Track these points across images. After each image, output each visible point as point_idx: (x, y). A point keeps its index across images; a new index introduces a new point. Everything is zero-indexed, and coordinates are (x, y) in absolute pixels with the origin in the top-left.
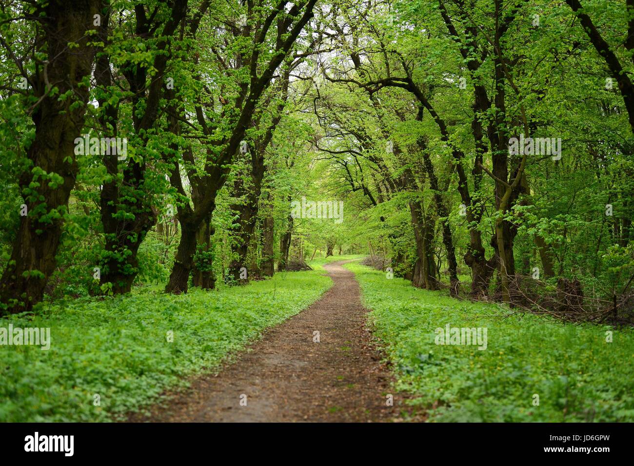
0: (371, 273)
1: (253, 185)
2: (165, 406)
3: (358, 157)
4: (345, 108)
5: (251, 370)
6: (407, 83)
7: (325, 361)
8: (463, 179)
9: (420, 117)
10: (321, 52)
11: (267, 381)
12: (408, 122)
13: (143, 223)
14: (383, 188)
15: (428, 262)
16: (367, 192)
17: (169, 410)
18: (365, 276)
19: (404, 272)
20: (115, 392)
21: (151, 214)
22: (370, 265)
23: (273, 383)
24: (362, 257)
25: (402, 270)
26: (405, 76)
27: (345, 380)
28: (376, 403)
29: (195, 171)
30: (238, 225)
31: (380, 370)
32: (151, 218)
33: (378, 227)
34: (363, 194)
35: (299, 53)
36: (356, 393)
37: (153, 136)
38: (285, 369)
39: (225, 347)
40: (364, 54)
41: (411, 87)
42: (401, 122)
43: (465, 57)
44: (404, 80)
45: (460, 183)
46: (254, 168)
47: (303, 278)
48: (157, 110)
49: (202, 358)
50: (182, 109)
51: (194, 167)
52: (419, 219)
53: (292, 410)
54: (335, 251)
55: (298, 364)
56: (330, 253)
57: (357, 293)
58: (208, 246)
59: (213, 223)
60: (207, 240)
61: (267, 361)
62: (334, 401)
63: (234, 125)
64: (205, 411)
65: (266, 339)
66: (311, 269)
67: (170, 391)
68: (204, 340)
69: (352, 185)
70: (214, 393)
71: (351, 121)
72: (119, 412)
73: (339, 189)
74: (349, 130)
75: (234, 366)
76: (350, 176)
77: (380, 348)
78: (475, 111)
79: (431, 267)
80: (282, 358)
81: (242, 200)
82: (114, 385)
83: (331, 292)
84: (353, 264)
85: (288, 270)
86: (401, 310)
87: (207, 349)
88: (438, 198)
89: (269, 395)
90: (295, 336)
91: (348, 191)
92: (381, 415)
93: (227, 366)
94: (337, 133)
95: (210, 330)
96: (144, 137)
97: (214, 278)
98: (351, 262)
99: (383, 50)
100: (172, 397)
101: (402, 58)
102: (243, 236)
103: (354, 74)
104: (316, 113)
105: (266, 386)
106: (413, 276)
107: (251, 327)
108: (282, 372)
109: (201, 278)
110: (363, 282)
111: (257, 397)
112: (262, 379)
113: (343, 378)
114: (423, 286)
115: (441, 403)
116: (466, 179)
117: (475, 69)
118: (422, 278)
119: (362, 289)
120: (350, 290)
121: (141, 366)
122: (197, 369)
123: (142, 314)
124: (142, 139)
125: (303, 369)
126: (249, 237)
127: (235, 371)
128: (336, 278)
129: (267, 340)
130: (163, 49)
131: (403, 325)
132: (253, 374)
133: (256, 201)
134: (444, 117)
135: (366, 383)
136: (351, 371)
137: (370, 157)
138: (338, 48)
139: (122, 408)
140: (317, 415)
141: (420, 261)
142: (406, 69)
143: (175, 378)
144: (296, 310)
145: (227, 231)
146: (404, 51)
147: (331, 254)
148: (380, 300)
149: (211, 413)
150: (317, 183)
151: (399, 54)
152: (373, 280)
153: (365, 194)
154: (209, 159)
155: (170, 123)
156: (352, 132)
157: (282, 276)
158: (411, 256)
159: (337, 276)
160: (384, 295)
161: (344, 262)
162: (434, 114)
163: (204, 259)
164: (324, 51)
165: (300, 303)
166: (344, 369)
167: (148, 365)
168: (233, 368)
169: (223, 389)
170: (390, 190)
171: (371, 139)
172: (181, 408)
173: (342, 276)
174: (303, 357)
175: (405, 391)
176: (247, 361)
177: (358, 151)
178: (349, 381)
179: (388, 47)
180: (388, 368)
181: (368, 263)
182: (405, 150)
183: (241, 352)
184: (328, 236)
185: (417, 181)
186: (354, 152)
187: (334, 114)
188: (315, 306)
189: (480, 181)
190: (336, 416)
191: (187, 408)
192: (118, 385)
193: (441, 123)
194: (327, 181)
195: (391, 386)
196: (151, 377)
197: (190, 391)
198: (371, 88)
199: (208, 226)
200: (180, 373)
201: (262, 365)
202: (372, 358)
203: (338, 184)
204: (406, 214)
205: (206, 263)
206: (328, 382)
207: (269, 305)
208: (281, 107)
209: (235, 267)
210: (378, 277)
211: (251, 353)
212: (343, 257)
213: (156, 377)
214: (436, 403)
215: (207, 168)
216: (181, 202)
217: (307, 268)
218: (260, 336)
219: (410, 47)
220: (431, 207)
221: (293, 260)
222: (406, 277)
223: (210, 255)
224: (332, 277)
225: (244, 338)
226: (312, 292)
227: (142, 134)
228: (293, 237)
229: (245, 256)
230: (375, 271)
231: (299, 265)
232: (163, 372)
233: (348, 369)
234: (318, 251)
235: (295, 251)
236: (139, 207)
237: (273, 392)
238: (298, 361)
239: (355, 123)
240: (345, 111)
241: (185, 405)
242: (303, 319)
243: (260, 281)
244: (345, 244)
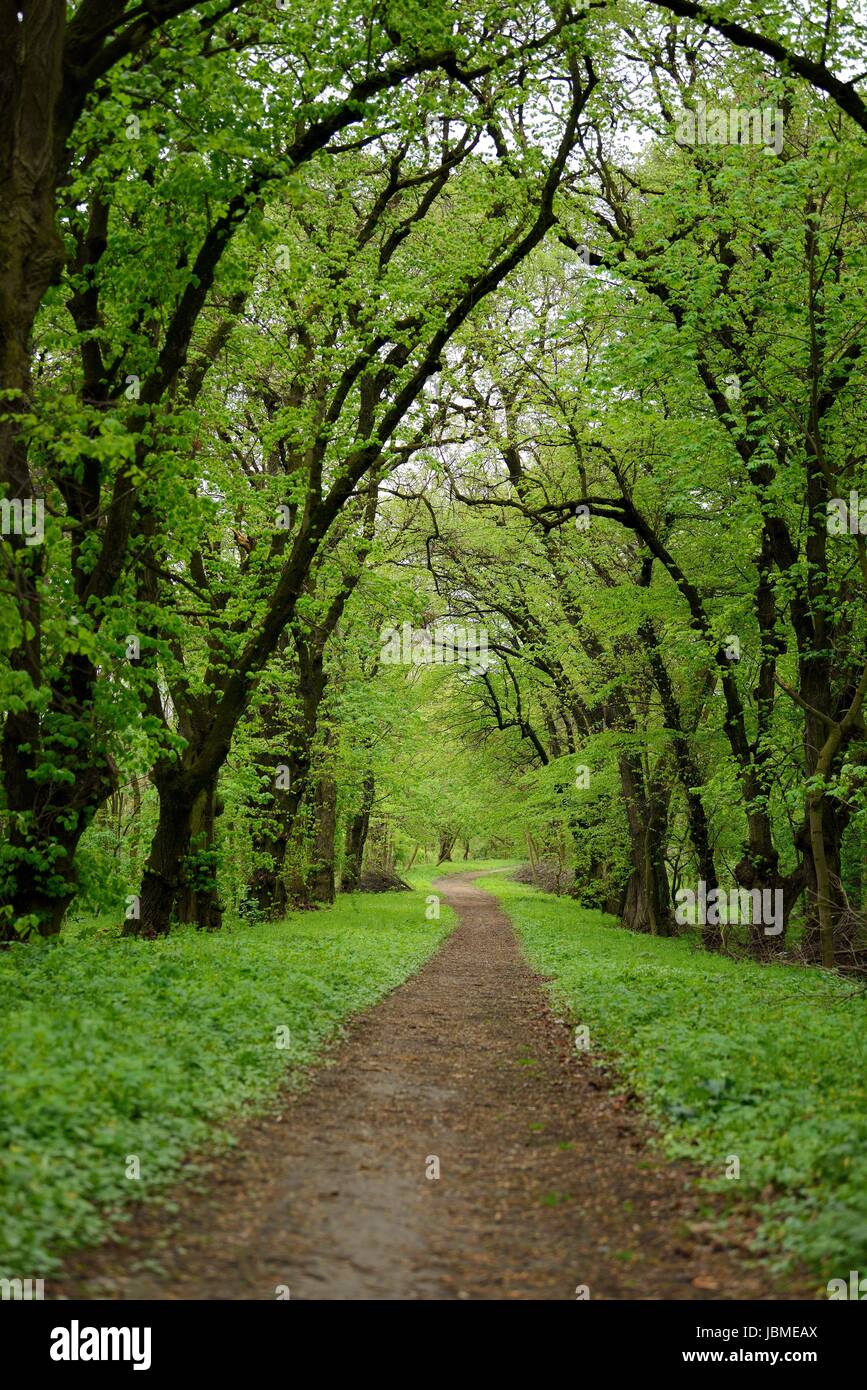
0: (533, 899)
1: (301, 714)
2: (200, 1189)
3: (511, 658)
4: (485, 559)
5: (344, 1108)
6: (621, 510)
7: (491, 1089)
8: (734, 708)
9: (646, 579)
10: (445, 442)
11: (384, 1132)
12: (620, 590)
13: (89, 790)
14: (560, 726)
15: (655, 878)
16: (527, 731)
17: (211, 1196)
18: (521, 904)
19: (603, 898)
20: (94, 1157)
21: (108, 771)
22: (530, 883)
23: (399, 1136)
24: (513, 866)
25: (599, 893)
26: (618, 494)
27: (547, 1132)
28: (633, 1186)
29: (184, 684)
30: (269, 795)
31: (617, 1112)
32: (105, 781)
33: (551, 805)
34: (519, 735)
35: (399, 444)
36: (583, 1161)
37: (114, 610)
38: (413, 1106)
39: (280, 1058)
40: (529, 449)
41: (629, 516)
42: (608, 590)
43: (746, 457)
44: (615, 503)
45: (729, 717)
46: (304, 678)
47: (396, 908)
48: (124, 557)
49: (241, 1080)
50: (164, 556)
51: (185, 675)
52: (638, 790)
53: (461, 1198)
54: (457, 851)
55: (439, 1095)
56: (445, 856)
57: (510, 941)
58: (209, 839)
59: (220, 791)
60: (208, 826)
61: (370, 1088)
62: (543, 1179)
63: (270, 590)
64: (285, 1200)
65: (354, 1039)
66: (408, 888)
67: (199, 1153)
68: (237, 1040)
69: (498, 714)
70: (289, 1159)
71: (498, 585)
72: (112, 1202)
73: (470, 725)
74: (494, 603)
75: (308, 1099)
76: (494, 698)
77: (601, 1063)
78: (761, 569)
79: (661, 889)
80: (402, 1082)
81: (278, 744)
82: (89, 1141)
83: (458, 938)
84: (495, 878)
85: (363, 889)
86: (620, 979)
87: (249, 1060)
88: (681, 747)
89: (401, 1165)
90: (412, 1032)
91: (487, 729)
92: (655, 1213)
93: (295, 1098)
94: (467, 610)
95: (244, 1018)
96: (96, 613)
97: (221, 906)
98: (489, 876)
99: (575, 441)
100: (210, 1167)
101: (612, 458)
102: (278, 818)
103: (507, 491)
104: (430, 567)
105: (387, 1143)
106: (622, 907)
107: (320, 1013)
108: (410, 1112)
109: (193, 905)
110: (518, 916)
111: (378, 1168)
112: (373, 1126)
113: (543, 1127)
114: (644, 928)
115: (779, 1188)
116: (740, 708)
117: (766, 483)
118: (641, 911)
119: (518, 932)
120: (494, 934)
121: (134, 1100)
122: (238, 1104)
123: (98, 981)
124: (93, 617)
125: (452, 1107)
126: (292, 822)
127: (313, 1110)
128: (461, 906)
129: (357, 1040)
130: (140, 430)
131: (642, 1012)
132: (351, 1117)
133: (306, 746)
134: (697, 581)
135: (593, 1139)
136: (554, 1112)
137: (536, 659)
138: (481, 435)
139: (116, 1194)
140: (519, 1212)
141: (638, 875)
142: (621, 480)
143: (201, 1124)
144: (398, 976)
145: (244, 809)
146: (615, 442)
147: (449, 859)
148: (566, 956)
149: (300, 1206)
150: (426, 712)
151: (608, 450)
152: (540, 913)
153: (524, 736)
154: (215, 659)
155: (141, 583)
156: (499, 608)
157: (354, 904)
158: (618, 865)
159: (464, 903)
160: (574, 946)
161: (476, 874)
162: (676, 573)
163: (201, 865)
164: (452, 441)
165: (402, 962)
166: (538, 1107)
167: (149, 1097)
168: (306, 1103)
169: (302, 1149)
170: (575, 729)
171: (536, 622)
172: (234, 1194)
173: (475, 903)
174: (444, 1079)
175: (686, 1159)
176: (330, 1086)
177: (509, 646)
178: (556, 1135)
179: (585, 436)
180: (631, 1107)
181: (525, 878)
182: (608, 646)
183: (313, 1067)
184: (444, 820)
185: (633, 710)
186: (502, 649)
187: (464, 570)
188: (431, 968)
189: (769, 712)
190: (560, 1213)
191: (245, 1192)
192: (97, 1141)
193: (689, 591)
194: (445, 707)
195: (651, 1148)
196: (157, 1121)
197: (239, 1154)
198: (549, 519)
199: (210, 798)
200: (210, 1114)
201: (363, 1096)
202: (591, 1084)
203: (468, 714)
204: (612, 778)
205: (205, 873)
206: (514, 1137)
207: (344, 965)
208: (362, 554)
209: (261, 883)
210: (549, 907)
211: (334, 1069)
212: (472, 865)
213: (167, 1123)
214: (769, 1189)
215: (211, 677)
216: (169, 747)
217: (402, 887)
218: (342, 1031)
219: (628, 437)
220: (662, 763)
221: (372, 870)
222: (606, 907)
223: (213, 858)
224: (454, 906)
225: (312, 1036)
226: (419, 937)
227: (94, 606)
228: (372, 821)
229: (281, 859)
230: (541, 895)
231: (384, 880)
232: (176, 1112)
233: (546, 1108)
234: (421, 851)
235: (374, 851)
236: (83, 757)
237: (406, 1157)
238: (435, 1089)
239: (505, 590)
240: (485, 565)
241: (239, 1188)
242: (416, 995)
243: (309, 913)
244: (476, 838)
